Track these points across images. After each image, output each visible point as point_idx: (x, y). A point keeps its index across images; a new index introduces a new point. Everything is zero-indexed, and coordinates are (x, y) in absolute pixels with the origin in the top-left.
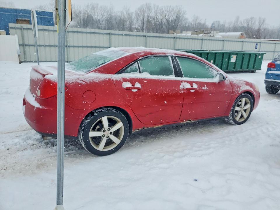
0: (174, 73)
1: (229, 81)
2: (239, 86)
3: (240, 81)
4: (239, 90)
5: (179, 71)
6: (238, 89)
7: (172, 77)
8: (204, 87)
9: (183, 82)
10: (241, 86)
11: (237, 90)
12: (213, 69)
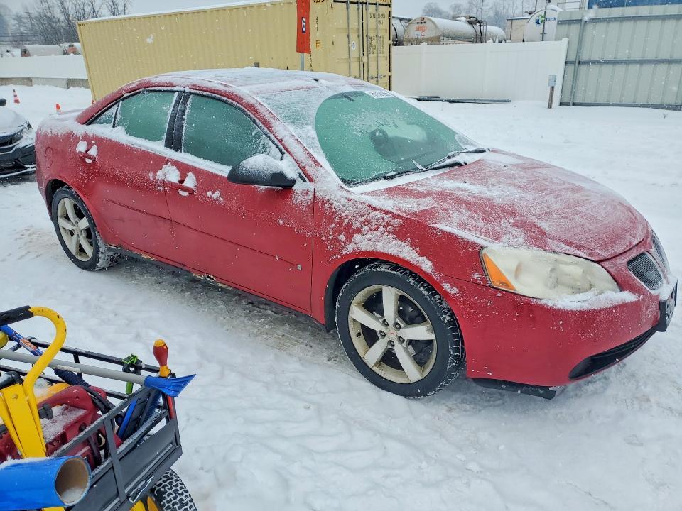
0: (164, 137)
1: (311, 197)
2: (349, 226)
3: (367, 210)
4: (345, 244)
5: (177, 133)
6: (342, 237)
7: (159, 148)
8: (213, 193)
9: (169, 163)
10: (359, 231)
11: (335, 240)
12: (271, 143)
